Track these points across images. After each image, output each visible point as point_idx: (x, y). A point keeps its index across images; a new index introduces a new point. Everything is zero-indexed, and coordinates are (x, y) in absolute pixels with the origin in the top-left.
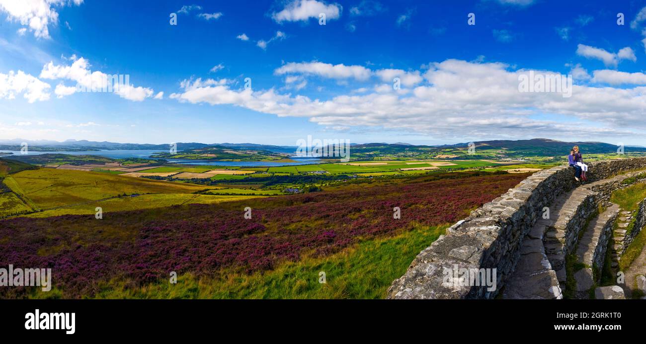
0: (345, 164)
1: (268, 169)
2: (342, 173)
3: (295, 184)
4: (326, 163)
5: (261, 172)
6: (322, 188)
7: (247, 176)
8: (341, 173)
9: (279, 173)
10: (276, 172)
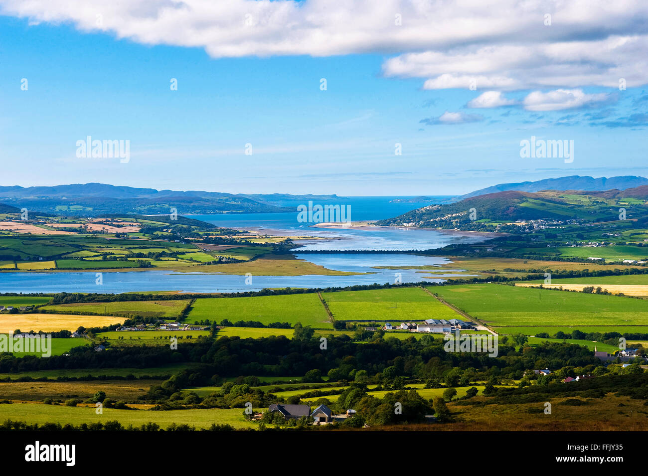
0: (579, 287)
1: (189, 309)
2: (561, 335)
3: (316, 379)
4: (475, 281)
5: (156, 321)
6: (452, 407)
7: (86, 341)
8: (552, 332)
9: (241, 324)
10: (227, 323)
